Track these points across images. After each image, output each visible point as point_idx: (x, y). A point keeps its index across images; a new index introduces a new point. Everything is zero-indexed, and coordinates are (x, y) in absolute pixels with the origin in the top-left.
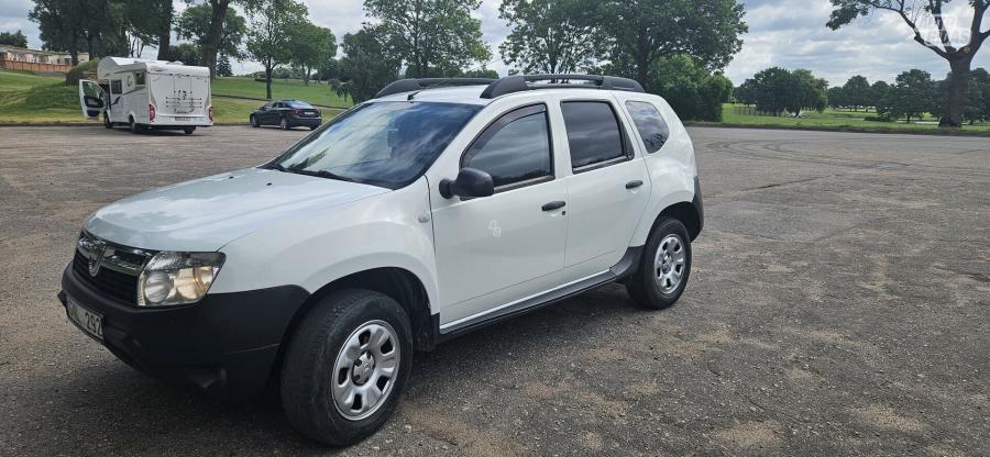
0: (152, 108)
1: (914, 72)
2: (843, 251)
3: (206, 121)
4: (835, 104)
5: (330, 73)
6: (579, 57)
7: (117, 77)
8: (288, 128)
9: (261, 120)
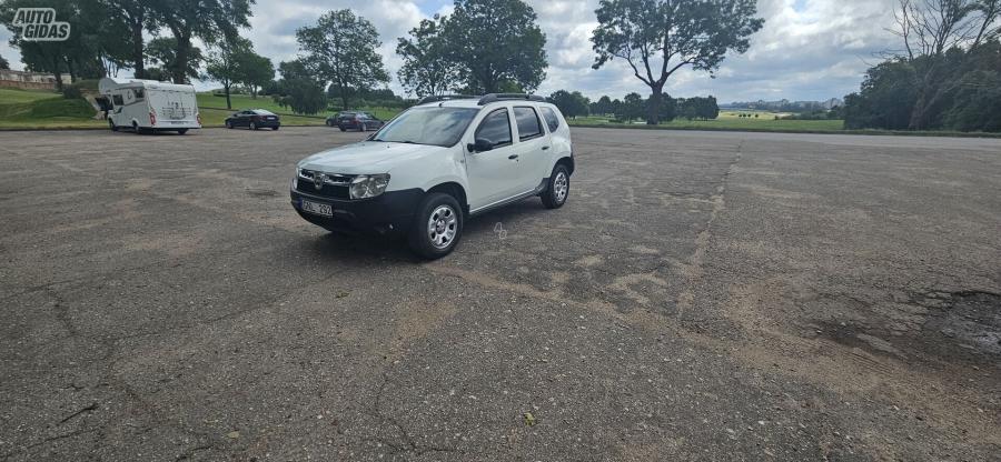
0: (152, 116)
1: (634, 94)
2: (613, 187)
3: (197, 125)
4: (593, 112)
5: (272, 90)
6: (449, 81)
7: (117, 93)
8: (256, 129)
9: (234, 123)
